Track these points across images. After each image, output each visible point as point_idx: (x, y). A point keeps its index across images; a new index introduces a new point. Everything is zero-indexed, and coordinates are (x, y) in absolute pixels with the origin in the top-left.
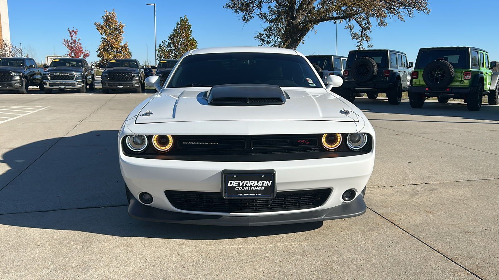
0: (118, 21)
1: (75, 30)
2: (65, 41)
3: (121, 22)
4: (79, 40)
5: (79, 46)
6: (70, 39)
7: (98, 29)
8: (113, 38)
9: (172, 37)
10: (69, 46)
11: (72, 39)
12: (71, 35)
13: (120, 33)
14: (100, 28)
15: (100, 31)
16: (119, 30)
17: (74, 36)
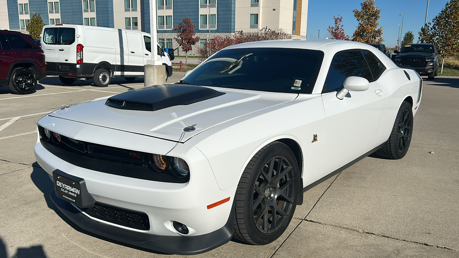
0: (375, 7)
1: (340, 18)
2: (329, 28)
3: (377, 8)
4: (342, 27)
5: (342, 32)
6: (334, 26)
7: (355, 16)
8: (368, 24)
9: (438, 21)
10: (333, 32)
11: (336, 26)
12: (336, 22)
13: (376, 19)
14: (357, 15)
15: (357, 17)
16: (375, 15)
17: (338, 23)
